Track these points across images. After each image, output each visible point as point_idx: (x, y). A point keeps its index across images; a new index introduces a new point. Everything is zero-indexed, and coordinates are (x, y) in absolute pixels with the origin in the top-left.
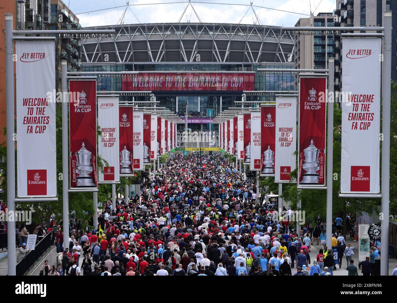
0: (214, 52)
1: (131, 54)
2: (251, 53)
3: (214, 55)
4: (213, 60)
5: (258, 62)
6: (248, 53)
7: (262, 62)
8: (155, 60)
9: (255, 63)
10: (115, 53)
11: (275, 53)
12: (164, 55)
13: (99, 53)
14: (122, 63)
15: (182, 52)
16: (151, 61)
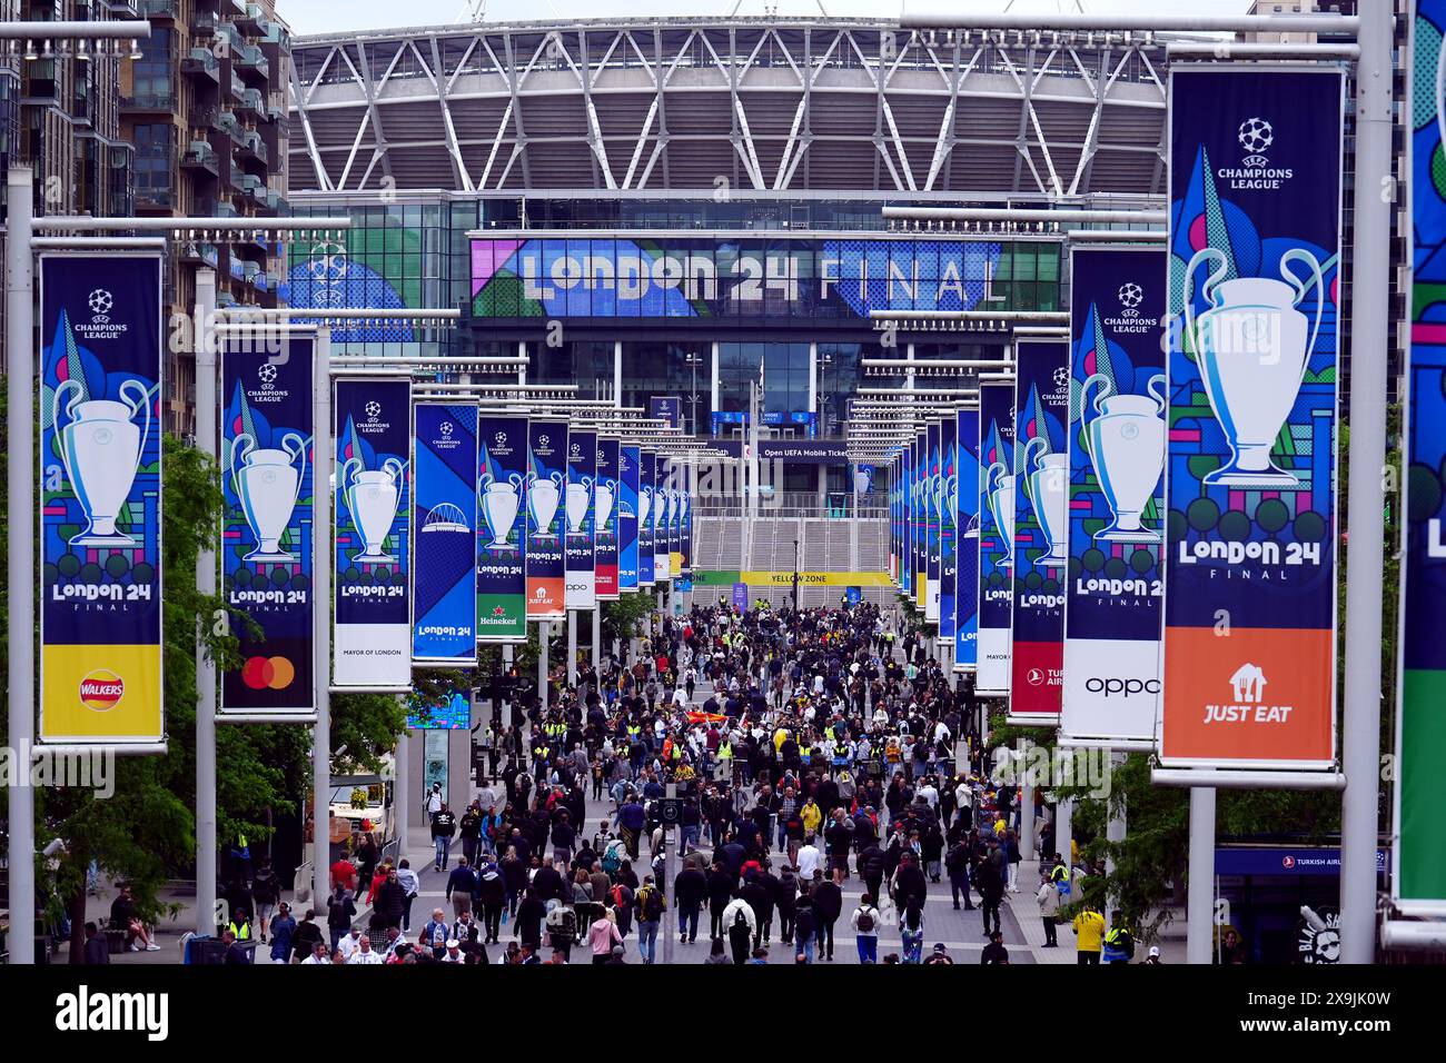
0: (883, 149)
1: (515, 153)
2: (1045, 151)
3: (883, 162)
4: (880, 184)
5: (1078, 192)
6: (1036, 152)
7: (1096, 194)
8: (619, 181)
9: (1067, 196)
10: (444, 151)
11: (1155, 154)
12: (659, 161)
13: (374, 150)
14: (474, 192)
15: (739, 147)
16: (603, 185)
